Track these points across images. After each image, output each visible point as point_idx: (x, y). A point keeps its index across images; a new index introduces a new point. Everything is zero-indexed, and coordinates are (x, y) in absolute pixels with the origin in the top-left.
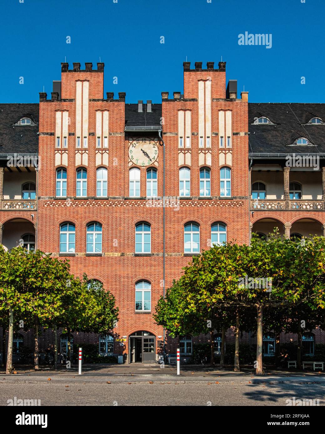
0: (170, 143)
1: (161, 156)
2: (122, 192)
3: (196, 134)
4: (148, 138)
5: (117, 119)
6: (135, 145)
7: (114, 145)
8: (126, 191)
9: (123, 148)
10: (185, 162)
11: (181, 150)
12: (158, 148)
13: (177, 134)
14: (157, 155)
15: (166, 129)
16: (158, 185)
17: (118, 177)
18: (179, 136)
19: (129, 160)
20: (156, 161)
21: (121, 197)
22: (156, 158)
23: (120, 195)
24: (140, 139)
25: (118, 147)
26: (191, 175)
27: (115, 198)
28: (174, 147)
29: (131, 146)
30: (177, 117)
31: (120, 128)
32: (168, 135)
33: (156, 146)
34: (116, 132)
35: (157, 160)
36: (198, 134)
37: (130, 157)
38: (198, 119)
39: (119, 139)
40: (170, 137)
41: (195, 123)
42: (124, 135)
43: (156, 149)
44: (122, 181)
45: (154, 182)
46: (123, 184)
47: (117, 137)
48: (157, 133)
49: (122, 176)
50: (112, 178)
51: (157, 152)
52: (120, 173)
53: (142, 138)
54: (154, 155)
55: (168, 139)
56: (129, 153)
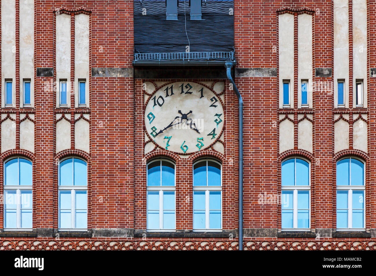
0: (257, 96)
1: (230, 128)
2: (129, 219)
3: (326, 72)
4: (195, 81)
5: (112, 34)
6: (161, 101)
7: (105, 100)
8: (140, 215)
9: (128, 108)
10: (296, 143)
11: (287, 112)
12: (224, 108)
13: (276, 74)
14: (221, 125)
15: (246, 61)
16: (224, 202)
17: (117, 180)
18: (282, 77)
19: (147, 139)
20: (218, 140)
21: (123, 230)
22: (218, 132)
23: (122, 226)
24: (174, 84)
25: (116, 105)
26: (313, 177)
27: (108, 233)
28: (267, 106)
29: (151, 102)
30: (276, 30)
31: (122, 58)
32: (252, 74)
33: (218, 104)
34: (111, 68)
35: (222, 139)
36: (331, 72)
37: (149, 131)
38: (331, 34)
39: (117, 84)
40: (256, 80)
41: (324, 45)
42: (131, 76)
43: (219, 109)
44: (128, 190)
45: (212, 193)
46: (130, 198)
47: (112, 80)
48: (223, 68)
49: (128, 178)
50: (101, 183)
51: (222, 118)
52: (123, 170)
53: (180, 84)
54: (215, 125)
55: (252, 84)
56: (147, 120)
